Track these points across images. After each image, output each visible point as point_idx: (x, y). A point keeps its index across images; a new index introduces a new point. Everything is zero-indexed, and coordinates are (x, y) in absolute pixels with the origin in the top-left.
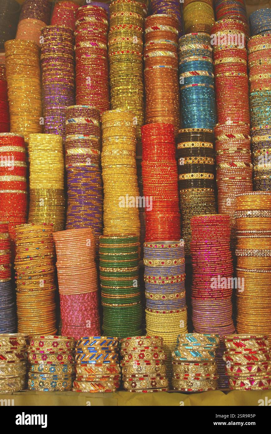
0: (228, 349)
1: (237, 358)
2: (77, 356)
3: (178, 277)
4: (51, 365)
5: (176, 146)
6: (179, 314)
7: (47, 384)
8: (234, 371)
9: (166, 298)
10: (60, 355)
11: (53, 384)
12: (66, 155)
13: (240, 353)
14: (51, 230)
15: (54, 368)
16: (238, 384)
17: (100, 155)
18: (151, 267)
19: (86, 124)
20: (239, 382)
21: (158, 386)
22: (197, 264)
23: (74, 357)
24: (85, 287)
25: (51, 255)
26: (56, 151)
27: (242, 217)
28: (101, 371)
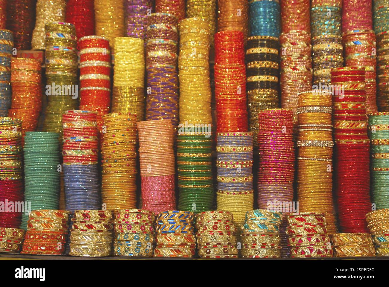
0: (290, 223)
1: (298, 231)
2: (157, 227)
3: (247, 163)
4: (135, 234)
5: (245, 51)
6: (246, 196)
7: (132, 250)
8: (295, 242)
9: (236, 181)
10: (144, 226)
11: (137, 250)
12: (147, 58)
13: (302, 226)
14: (135, 120)
15: (138, 236)
16: (299, 253)
17: (177, 58)
18: (223, 153)
19: (166, 30)
20: (300, 251)
21: (229, 253)
22: (264, 152)
23: (155, 229)
24: (165, 170)
25: (134, 142)
26: (139, 53)
27: (304, 112)
28: (180, 239)
